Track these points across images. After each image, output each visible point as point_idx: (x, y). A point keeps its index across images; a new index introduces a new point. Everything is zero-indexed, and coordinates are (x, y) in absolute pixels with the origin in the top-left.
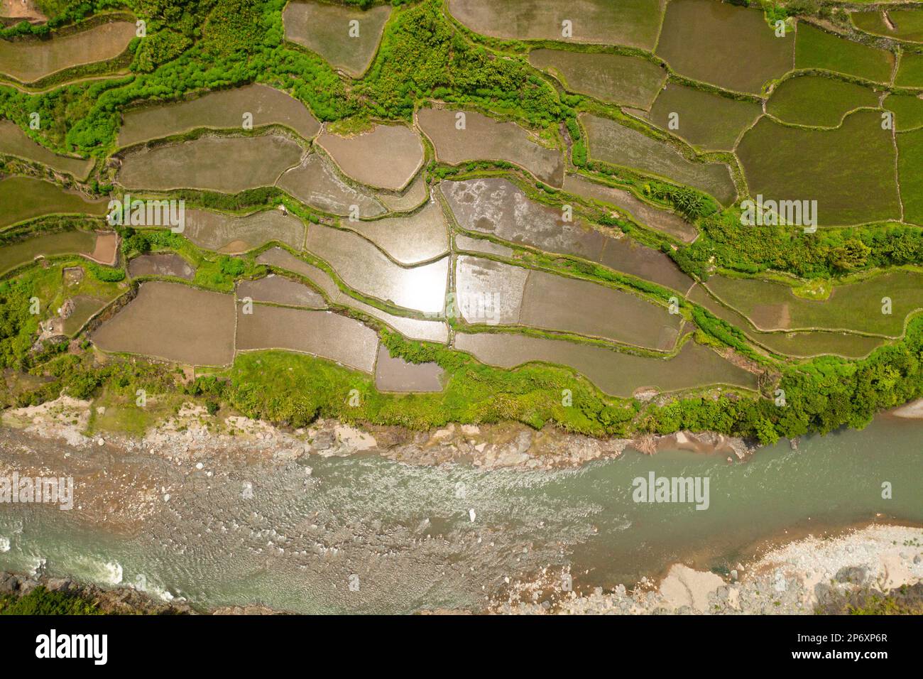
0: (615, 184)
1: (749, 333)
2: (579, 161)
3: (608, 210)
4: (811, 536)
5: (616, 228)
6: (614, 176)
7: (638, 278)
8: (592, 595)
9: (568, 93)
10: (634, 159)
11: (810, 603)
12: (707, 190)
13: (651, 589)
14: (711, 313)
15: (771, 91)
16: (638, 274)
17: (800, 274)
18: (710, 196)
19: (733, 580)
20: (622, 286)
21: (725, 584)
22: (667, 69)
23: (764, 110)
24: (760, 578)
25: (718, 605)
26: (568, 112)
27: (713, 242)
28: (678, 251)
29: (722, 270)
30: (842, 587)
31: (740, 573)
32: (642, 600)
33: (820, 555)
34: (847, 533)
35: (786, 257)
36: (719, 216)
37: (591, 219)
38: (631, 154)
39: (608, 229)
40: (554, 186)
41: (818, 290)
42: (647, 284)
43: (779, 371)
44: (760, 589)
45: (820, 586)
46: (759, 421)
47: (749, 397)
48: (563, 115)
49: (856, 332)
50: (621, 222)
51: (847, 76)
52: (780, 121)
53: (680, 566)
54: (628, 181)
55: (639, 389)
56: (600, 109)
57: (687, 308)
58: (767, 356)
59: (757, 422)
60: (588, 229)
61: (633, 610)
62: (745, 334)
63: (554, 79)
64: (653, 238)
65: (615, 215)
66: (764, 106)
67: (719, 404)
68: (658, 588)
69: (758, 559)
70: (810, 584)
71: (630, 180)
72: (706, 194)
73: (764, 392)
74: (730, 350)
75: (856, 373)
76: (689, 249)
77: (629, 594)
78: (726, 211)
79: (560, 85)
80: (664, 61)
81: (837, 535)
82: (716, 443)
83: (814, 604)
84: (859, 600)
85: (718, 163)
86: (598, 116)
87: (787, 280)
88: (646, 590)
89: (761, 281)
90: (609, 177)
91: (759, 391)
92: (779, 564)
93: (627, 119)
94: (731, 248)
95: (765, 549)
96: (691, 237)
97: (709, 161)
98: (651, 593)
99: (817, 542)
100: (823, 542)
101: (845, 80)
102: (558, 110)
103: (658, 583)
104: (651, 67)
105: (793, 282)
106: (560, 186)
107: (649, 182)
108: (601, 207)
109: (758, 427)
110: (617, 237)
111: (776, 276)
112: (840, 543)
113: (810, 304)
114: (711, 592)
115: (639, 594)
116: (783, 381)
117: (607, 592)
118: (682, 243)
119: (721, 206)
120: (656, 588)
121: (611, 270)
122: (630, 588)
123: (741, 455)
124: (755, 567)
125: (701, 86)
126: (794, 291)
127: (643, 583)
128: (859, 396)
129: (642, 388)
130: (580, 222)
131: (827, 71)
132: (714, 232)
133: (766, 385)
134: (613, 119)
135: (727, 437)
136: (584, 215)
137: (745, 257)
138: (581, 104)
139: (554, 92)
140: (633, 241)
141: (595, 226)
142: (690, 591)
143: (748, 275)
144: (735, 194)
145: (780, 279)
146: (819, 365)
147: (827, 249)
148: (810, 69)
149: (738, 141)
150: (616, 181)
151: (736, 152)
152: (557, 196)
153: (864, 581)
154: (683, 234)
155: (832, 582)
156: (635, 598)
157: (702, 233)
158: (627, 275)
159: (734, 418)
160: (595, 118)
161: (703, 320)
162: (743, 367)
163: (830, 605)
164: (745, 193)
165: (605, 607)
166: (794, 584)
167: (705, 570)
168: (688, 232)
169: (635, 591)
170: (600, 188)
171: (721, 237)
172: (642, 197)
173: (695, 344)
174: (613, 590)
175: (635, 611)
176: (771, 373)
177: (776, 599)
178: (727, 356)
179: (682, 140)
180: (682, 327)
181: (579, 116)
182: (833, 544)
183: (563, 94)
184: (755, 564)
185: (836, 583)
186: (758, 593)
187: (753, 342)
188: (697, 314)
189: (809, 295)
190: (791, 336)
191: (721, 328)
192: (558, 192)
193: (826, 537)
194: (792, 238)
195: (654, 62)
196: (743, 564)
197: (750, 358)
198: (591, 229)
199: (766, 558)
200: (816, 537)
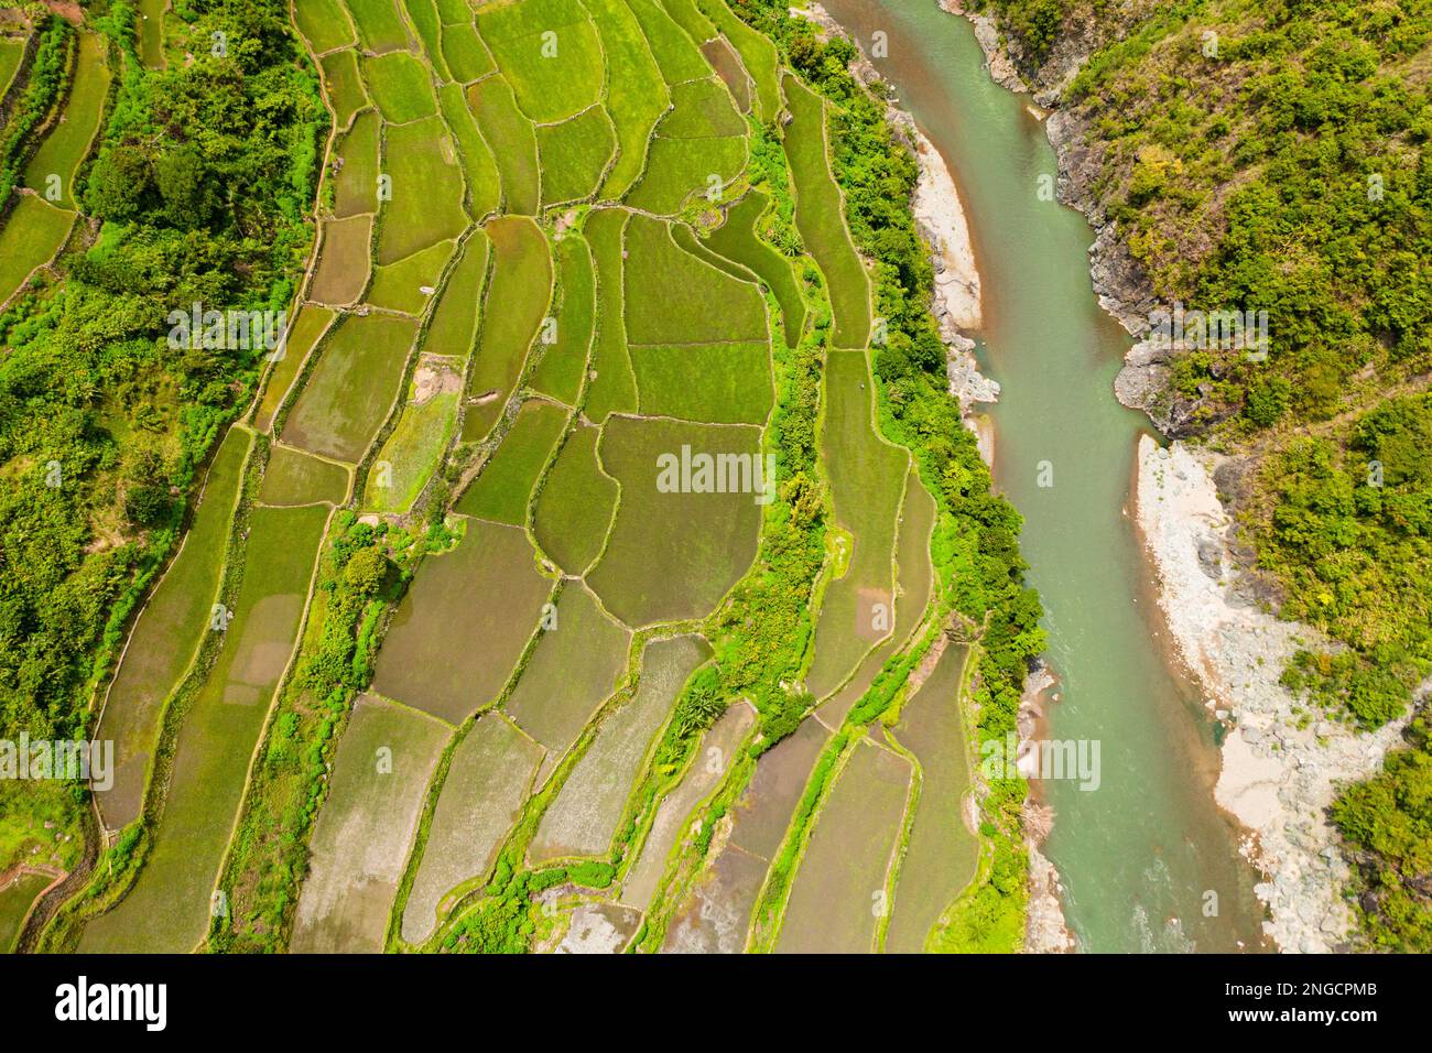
0: (649, 820)
1: (894, 647)
2: (605, 878)
3: (688, 837)
4: (1159, 602)
5: (715, 827)
6: (638, 821)
7: (801, 803)
8: (1276, 940)
9: (489, 882)
10: (617, 784)
11: (1254, 617)
12: (683, 679)
13: (1256, 841)
14: (861, 698)
15: (552, 566)
16: (794, 803)
17: (819, 567)
18: (693, 676)
19: (1230, 717)
20: (807, 830)
21: (1238, 730)
22: (485, 712)
23: (576, 578)
24: (1224, 680)
25: (1271, 745)
26: (520, 885)
27: (762, 680)
28: (765, 733)
29: (801, 674)
30: (1227, 573)
31: (1219, 706)
32: (1276, 860)
33: (1184, 595)
34: (1152, 556)
35: (796, 582)
36: (725, 666)
37: (695, 868)
38: (606, 788)
39: (714, 841)
40: (636, 926)
41: (839, 546)
42: (809, 789)
43: (948, 613)
44: (1243, 683)
45: (1228, 600)
46: (1014, 650)
47: (978, 659)
48: (523, 893)
49: (900, 506)
50: (708, 818)
51: (548, 461)
52: (597, 559)
53: (1218, 794)
54: (649, 798)
55: (967, 824)
56: (527, 830)
57: (850, 732)
58: (926, 627)
59: (1015, 654)
60: (712, 876)
61: (1292, 876)
62: (896, 653)
63: (461, 903)
64: (740, 770)
65: (697, 826)
66: (569, 577)
67: (986, 703)
68: (1253, 831)
69: (1197, 678)
70: (1228, 614)
71: (646, 795)
72: (688, 681)
73: (974, 638)
74: (911, 677)
75: (953, 513)
76: (765, 718)
77: (1268, 879)
78: (720, 655)
79: (472, 894)
80: (472, 714)
81: (1156, 569)
82: (1032, 713)
83: (1255, 613)
84: (1245, 555)
85: (642, 655)
86: (535, 835)
87: (823, 584)
88: (1259, 852)
89: (821, 620)
90: (637, 830)
91: (971, 645)
92: (1202, 650)
93: (551, 786)
94: (774, 655)
95: (1182, 666)
96: (748, 713)
97: (639, 669)
98: (1262, 842)
99: (1166, 595)
100: (1167, 587)
101: (552, 465)
102: (514, 903)
103: (1247, 831)
104: (474, 736)
105: (827, 578)
106: (638, 916)
107: (656, 766)
108: (681, 848)
109: (1023, 653)
110: (730, 827)
111: (816, 600)
112: (1166, 567)
113: (859, 559)
114: (1253, 752)
115: (1267, 862)
116: (962, 610)
117: (1268, 915)
118: (755, 726)
119: (710, 661)
120: (1254, 835)
121: (783, 846)
122: (1258, 876)
123: (1049, 681)
124: (1208, 683)
125: (522, 664)
126: (838, 576)
127: (1250, 855)
128: (985, 515)
129: (965, 818)
130: (698, 886)
131: (537, 484)
132: (749, 676)
133: (965, 634)
134: (546, 809)
135: (1024, 696)
136: (688, 879)
137: (789, 638)
138: (511, 861)
139: (479, 906)
140: (739, 803)
141: (709, 861)
142: (1255, 784)
143: (812, 637)
144: (694, 639)
145: (821, 593)
146: (943, 560)
147: (791, 527)
148: (529, 506)
149: (616, 622)
150: (647, 817)
151: (634, 627)
152: (652, 921)
153: (1217, 544)
154: (742, 722)
155: (1220, 584)
156: (1273, 869)
157: (744, 694)
158: (793, 820)
159: (1006, 684)
160: (537, 840)
161: (869, 711)
162: (936, 662)
163: (1256, 592)
164: (697, 624)
165: (1293, 920)
166: (1228, 634)
167: (1219, 757)
168: (739, 715)
169: (1262, 865)
170: (650, 845)
171: (757, 668)
172: (676, 779)
173: (898, 727)
174: (1264, 904)
175: (1293, 873)
176: (950, 625)
177: (1254, 663)
178: (920, 683)
179: (602, 704)
180: (877, 744)
181: (529, 867)
182: (1168, 576)
183: (489, 889)
184: (1205, 684)
185: (1222, 580)
186: (1247, 686)
187: (907, 644)
188: (859, 718)
189: (845, 557)
190: (902, 591)
191: (883, 685)
192: (646, 920)
193: (1159, 583)
194: (771, 569)
195: (468, 729)
196: (1207, 700)
197: (926, 651)
198: (712, 869)
199: (1195, 667)
200: (1160, 595)
